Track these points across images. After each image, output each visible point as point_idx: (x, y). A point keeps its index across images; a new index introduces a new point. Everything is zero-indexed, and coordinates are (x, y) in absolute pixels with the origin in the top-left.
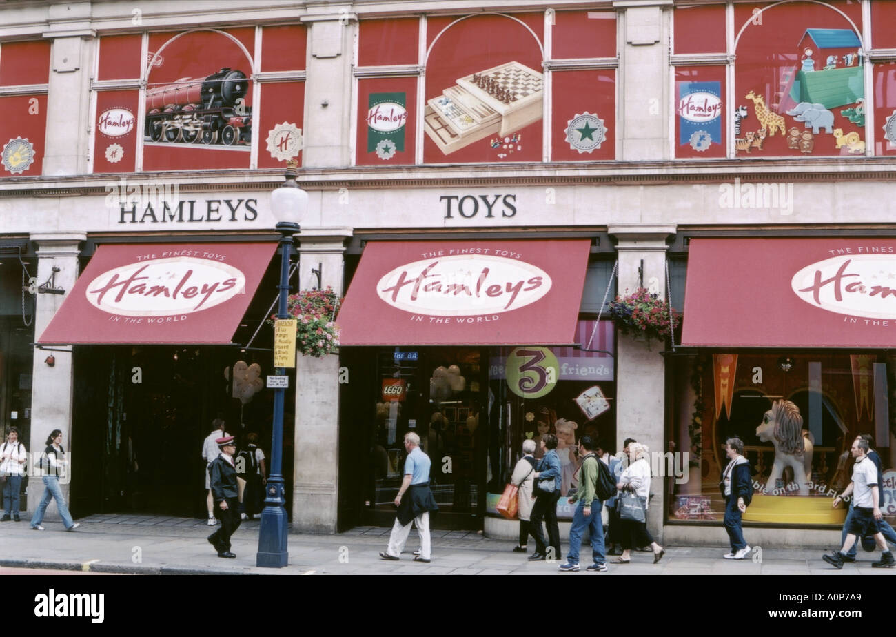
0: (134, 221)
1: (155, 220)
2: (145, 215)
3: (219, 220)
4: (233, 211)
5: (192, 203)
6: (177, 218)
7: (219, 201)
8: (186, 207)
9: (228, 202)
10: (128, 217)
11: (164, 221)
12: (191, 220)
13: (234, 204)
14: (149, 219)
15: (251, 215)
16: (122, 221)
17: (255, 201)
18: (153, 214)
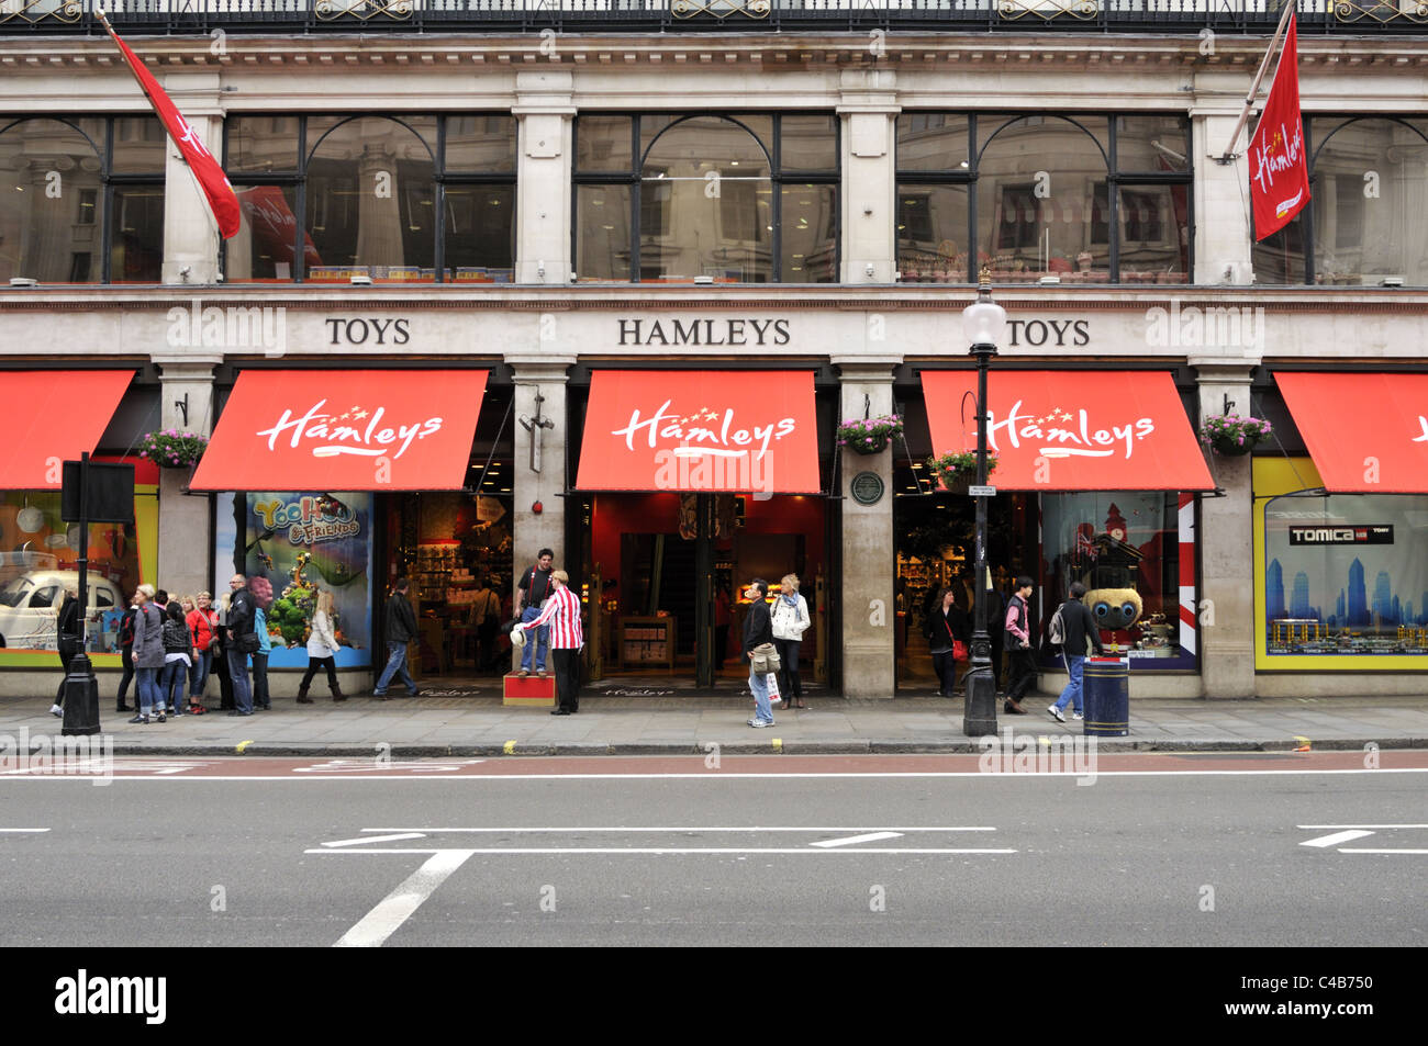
0: (637, 342)
1: (664, 342)
2: (652, 335)
3: (744, 343)
4: (761, 333)
5: (709, 323)
6: (691, 339)
7: (743, 322)
8: (703, 328)
9: (754, 323)
10: (630, 338)
11: (676, 343)
12: (709, 342)
13: (761, 325)
14: (657, 341)
15: (781, 339)
16: (623, 342)
17: (787, 322)
18: (661, 335)
